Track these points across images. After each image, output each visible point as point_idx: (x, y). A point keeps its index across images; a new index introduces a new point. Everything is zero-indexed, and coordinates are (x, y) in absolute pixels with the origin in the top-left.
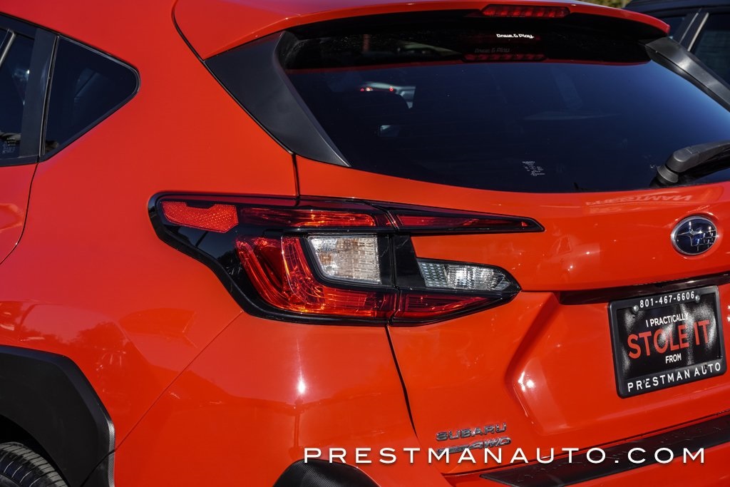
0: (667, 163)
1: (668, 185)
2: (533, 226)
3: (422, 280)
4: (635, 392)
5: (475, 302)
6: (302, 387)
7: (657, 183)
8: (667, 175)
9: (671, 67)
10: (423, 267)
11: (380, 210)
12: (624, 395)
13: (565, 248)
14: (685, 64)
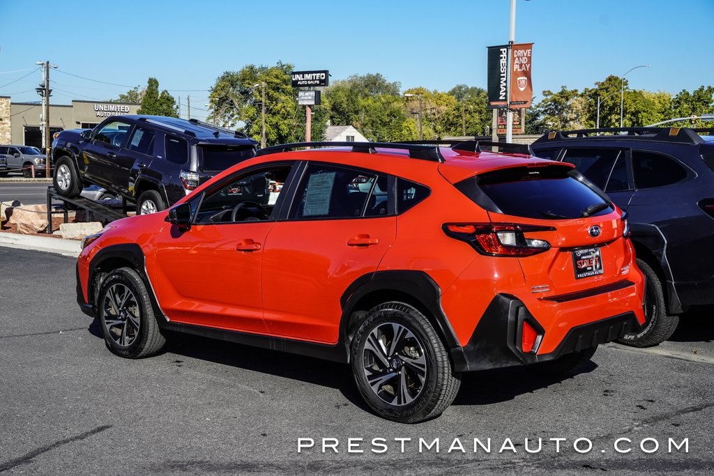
0: (586, 210)
1: (586, 217)
2: (554, 229)
3: (526, 244)
4: (580, 278)
5: (539, 250)
6: (496, 276)
7: (582, 216)
8: (586, 214)
9: (577, 180)
10: (526, 240)
11: (515, 225)
12: (577, 278)
13: (558, 238)
14: (581, 178)
